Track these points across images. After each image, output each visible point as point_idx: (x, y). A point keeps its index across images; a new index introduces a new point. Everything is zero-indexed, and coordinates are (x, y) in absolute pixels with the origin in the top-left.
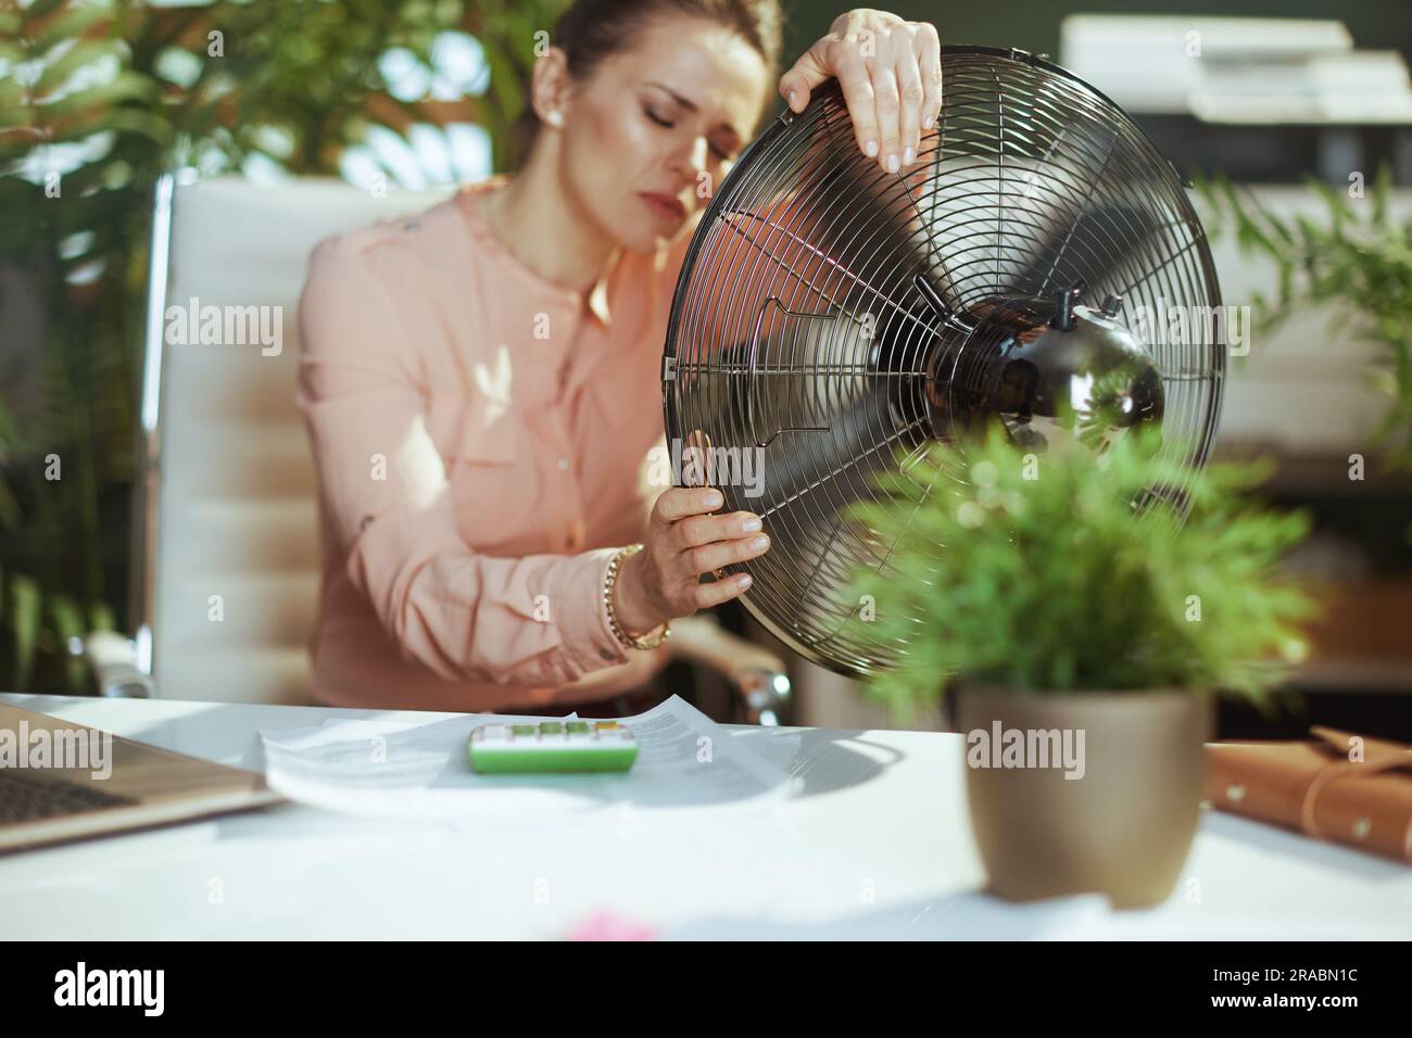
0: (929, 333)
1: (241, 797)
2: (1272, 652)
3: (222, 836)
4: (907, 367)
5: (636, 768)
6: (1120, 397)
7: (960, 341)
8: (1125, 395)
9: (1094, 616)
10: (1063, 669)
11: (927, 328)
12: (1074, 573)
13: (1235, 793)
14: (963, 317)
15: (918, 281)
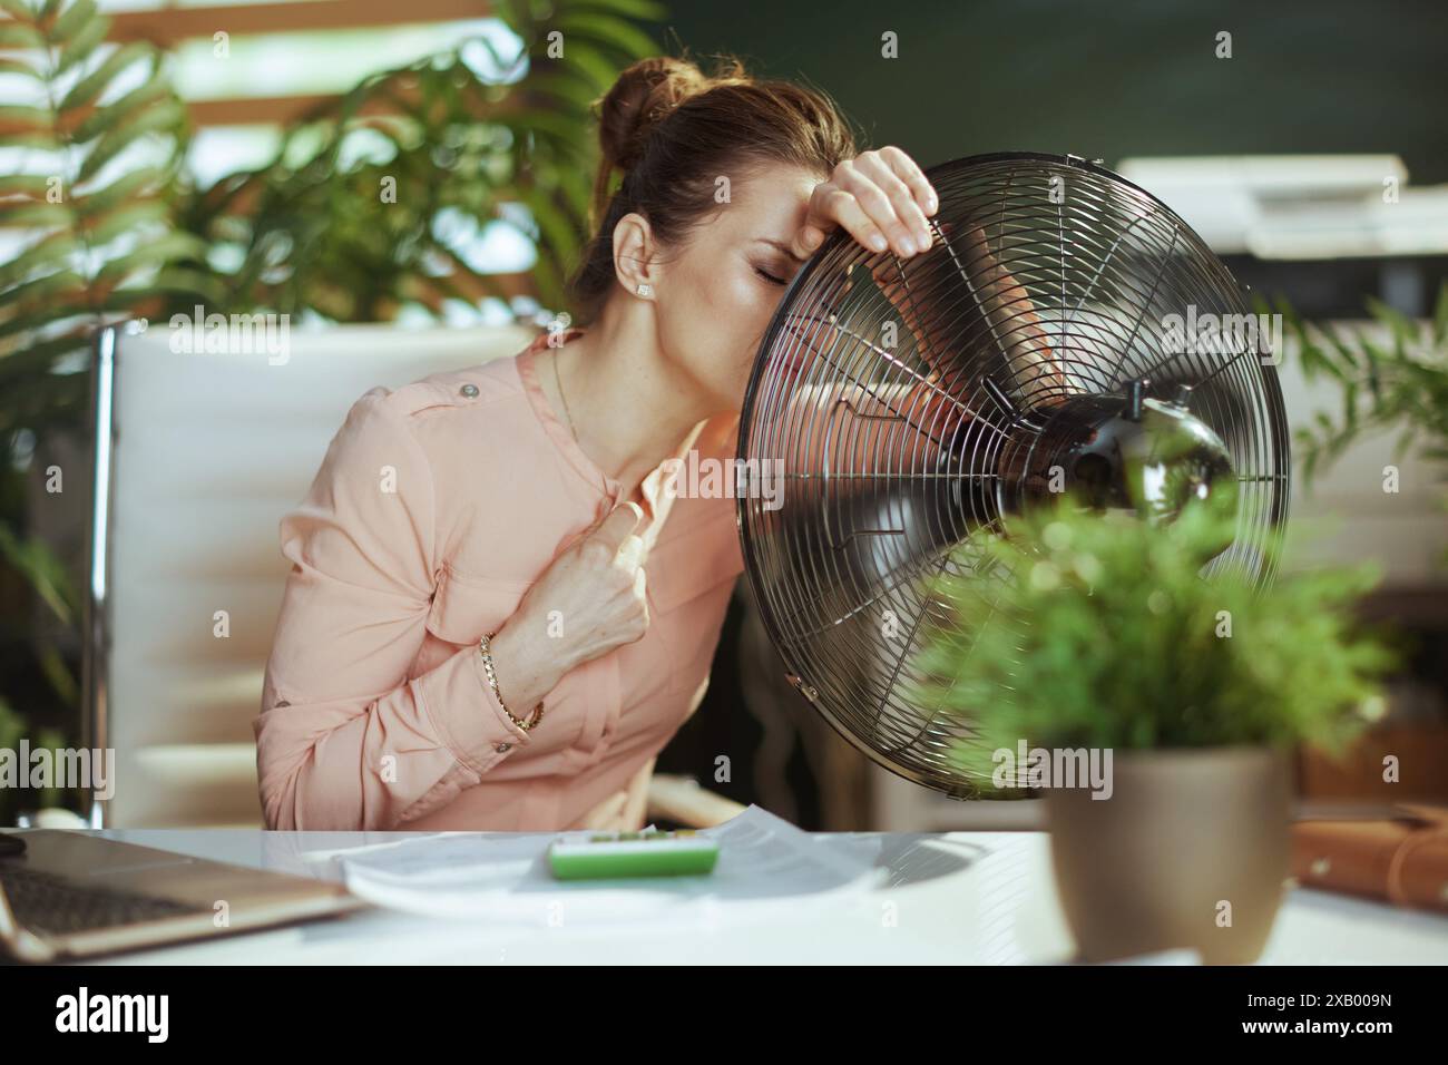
0: (998, 435)
1: (323, 903)
2: (1346, 709)
3: (307, 940)
4: (978, 470)
5: (718, 871)
6: (1194, 484)
7: (1030, 442)
8: (1199, 483)
9: (1174, 676)
10: (1143, 731)
11: (996, 430)
12: (1149, 636)
13: (1320, 868)
14: (1033, 417)
15: (985, 382)
